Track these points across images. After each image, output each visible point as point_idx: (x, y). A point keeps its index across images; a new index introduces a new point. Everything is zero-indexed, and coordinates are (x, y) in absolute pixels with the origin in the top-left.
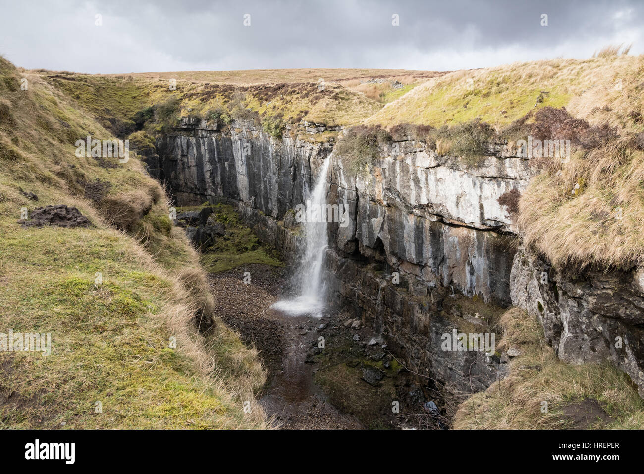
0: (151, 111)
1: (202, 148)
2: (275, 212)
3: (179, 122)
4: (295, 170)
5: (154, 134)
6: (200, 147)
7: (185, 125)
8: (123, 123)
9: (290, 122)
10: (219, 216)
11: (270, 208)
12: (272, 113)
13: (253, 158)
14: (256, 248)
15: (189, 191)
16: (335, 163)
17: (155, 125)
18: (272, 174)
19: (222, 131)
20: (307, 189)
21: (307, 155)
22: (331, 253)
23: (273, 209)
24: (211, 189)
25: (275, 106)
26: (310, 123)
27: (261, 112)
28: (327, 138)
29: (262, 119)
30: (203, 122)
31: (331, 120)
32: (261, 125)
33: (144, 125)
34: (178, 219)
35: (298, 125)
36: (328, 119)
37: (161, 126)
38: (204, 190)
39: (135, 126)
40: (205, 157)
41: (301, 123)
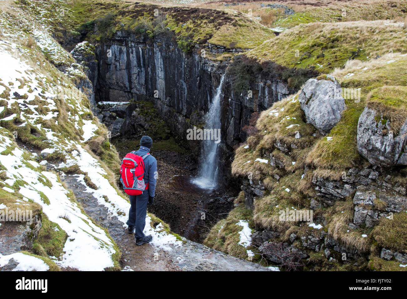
0: (93, 24)
1: (131, 55)
2: (185, 111)
3: (114, 34)
4: (200, 80)
5: (95, 43)
6: (129, 54)
7: (118, 37)
8: (72, 34)
9: (198, 42)
10: (142, 110)
11: (181, 108)
12: (185, 34)
13: (169, 67)
14: (169, 138)
15: (120, 89)
16: (227, 80)
17: (95, 36)
18: (183, 82)
19: (147, 42)
20: (208, 96)
21: (209, 70)
22: (223, 147)
23: (183, 108)
24: (137, 88)
25: (188, 28)
26: (213, 45)
27: (177, 32)
28: (225, 57)
29: (178, 37)
30: (132, 35)
31: (229, 43)
32: (176, 42)
33: (87, 35)
34: (111, 112)
35: (204, 46)
36: (227, 42)
37: (100, 36)
38: (131, 88)
39: (81, 36)
40: (133, 63)
41: (206, 44)
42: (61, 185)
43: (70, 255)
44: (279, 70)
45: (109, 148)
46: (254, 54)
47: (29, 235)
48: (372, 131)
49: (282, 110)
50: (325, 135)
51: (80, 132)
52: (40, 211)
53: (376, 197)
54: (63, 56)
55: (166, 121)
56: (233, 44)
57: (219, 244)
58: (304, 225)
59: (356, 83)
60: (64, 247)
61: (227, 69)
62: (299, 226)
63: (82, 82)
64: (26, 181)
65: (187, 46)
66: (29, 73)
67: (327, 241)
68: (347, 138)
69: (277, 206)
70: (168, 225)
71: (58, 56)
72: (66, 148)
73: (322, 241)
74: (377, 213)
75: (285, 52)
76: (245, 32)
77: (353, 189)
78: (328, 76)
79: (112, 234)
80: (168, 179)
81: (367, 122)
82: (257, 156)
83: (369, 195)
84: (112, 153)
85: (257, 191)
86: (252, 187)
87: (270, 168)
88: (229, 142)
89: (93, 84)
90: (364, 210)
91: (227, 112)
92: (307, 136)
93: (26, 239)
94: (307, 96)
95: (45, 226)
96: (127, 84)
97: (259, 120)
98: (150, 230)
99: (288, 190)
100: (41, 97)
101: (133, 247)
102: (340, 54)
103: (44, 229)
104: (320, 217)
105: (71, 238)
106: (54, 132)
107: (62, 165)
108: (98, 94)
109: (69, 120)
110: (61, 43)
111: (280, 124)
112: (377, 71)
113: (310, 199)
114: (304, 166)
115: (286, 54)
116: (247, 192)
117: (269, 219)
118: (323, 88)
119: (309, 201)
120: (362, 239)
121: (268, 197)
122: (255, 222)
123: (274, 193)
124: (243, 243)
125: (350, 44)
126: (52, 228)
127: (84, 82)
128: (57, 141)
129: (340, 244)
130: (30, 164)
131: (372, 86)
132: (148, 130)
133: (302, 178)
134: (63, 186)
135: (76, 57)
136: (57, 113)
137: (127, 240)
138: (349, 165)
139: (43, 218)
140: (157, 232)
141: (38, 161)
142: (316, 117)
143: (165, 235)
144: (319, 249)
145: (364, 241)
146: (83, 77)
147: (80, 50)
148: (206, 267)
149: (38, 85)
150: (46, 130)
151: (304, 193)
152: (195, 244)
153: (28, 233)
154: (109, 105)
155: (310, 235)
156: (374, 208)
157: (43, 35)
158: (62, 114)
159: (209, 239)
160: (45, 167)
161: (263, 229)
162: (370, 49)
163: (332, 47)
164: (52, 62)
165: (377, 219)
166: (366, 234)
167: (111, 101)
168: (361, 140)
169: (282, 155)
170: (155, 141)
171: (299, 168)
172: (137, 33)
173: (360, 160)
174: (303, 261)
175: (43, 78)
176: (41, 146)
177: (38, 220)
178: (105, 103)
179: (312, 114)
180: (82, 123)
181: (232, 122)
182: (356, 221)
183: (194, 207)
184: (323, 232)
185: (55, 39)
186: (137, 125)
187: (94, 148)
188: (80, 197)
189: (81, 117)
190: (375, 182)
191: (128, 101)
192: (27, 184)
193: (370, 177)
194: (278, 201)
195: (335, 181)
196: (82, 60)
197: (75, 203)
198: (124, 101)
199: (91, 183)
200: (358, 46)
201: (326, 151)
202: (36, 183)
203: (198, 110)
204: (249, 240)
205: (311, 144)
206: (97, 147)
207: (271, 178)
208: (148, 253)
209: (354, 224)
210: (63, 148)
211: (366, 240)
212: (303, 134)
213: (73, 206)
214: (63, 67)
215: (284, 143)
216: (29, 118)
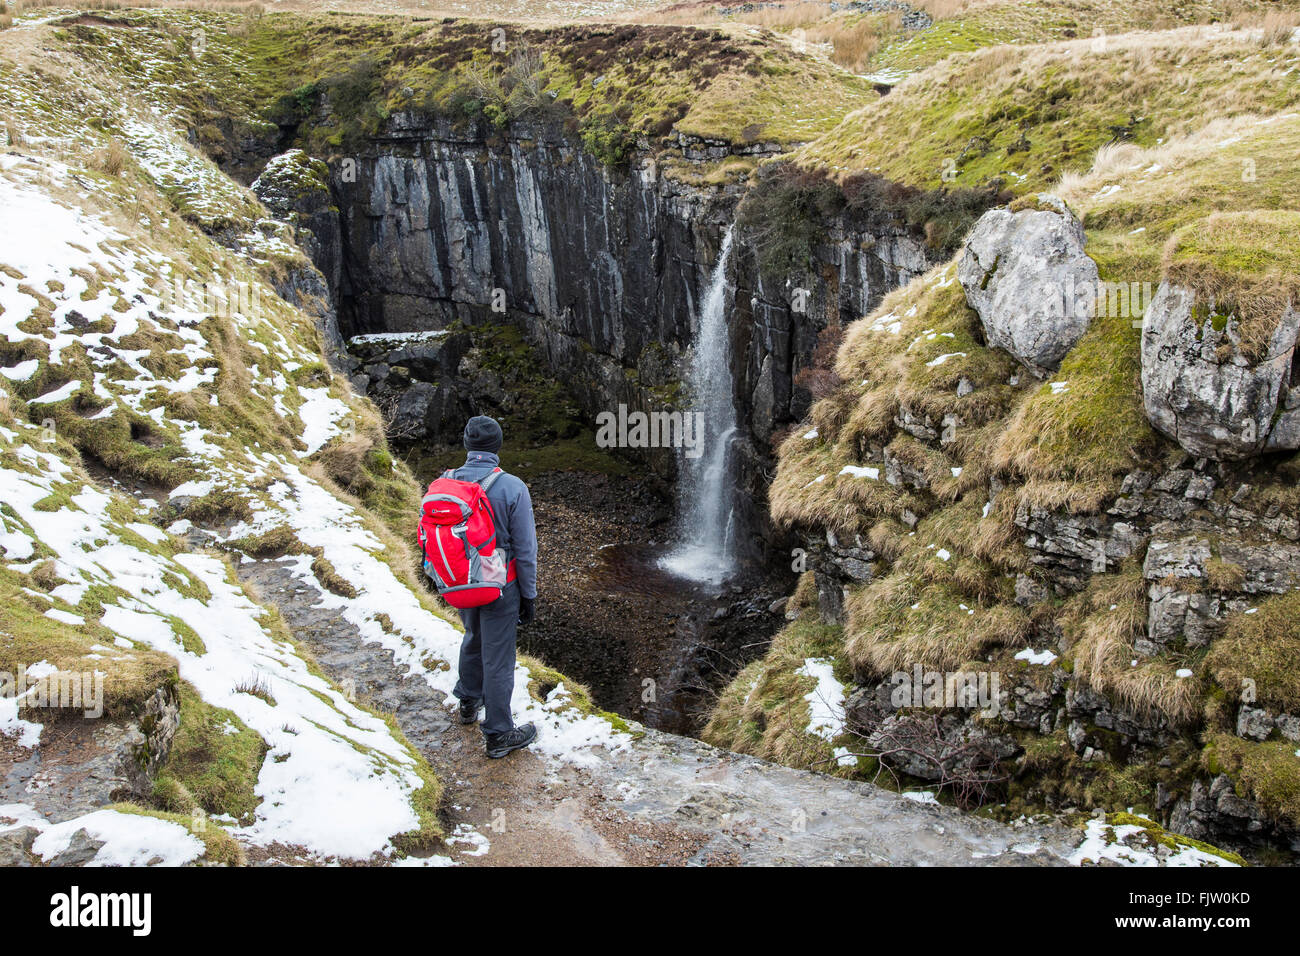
0: (314, 94)
1: (443, 185)
2: (619, 348)
3: (385, 123)
4: (660, 247)
5: (325, 152)
6: (437, 183)
7: (398, 131)
8: (249, 127)
9: (645, 133)
10: (488, 354)
11: (607, 337)
12: (605, 107)
13: (564, 214)
14: (577, 433)
15: (415, 292)
16: (742, 242)
17: (326, 130)
18: (608, 256)
19: (488, 143)
20: (689, 294)
21: (686, 215)
22: (743, 446)
23: (613, 339)
24: (467, 286)
25: (611, 90)
26: (692, 136)
27: (578, 103)
28: (731, 173)
29: (582, 120)
30: (440, 122)
31: (741, 127)
32: (579, 135)
33: (298, 131)
34: (391, 365)
35: (665, 142)
36: (734, 127)
37: (341, 131)
38: (450, 288)
39: (279, 135)
40: (450, 209)
41: (671, 137)
42: (239, 590)
43: (277, 805)
44: (895, 199)
45: (390, 471)
46: (817, 157)
47: (138, 752)
48: (1186, 354)
49: (912, 312)
50: (1045, 378)
51: (293, 425)
52: (171, 675)
53: (1212, 551)
54: (228, 199)
55: (564, 381)
56: (752, 130)
57: (747, 736)
58: (1000, 657)
59: (1128, 215)
60: (257, 782)
61: (739, 207)
62: (985, 660)
63: (295, 275)
64: (124, 587)
65: (614, 145)
66: (113, 249)
67: (1072, 698)
68: (1113, 382)
69: (915, 607)
70: (583, 689)
71: (209, 201)
72: (250, 478)
73: (1058, 699)
74: (1217, 601)
75: (910, 144)
76: (786, 92)
77: (1141, 533)
78: (1044, 197)
79: (411, 729)
80: (584, 557)
81: (1167, 326)
82: (844, 458)
83: (1191, 548)
84: (398, 485)
85: (851, 567)
86: (837, 555)
87: (886, 493)
88: (761, 430)
89: (330, 282)
90: (1177, 596)
91: (750, 338)
92: (990, 384)
93: (127, 767)
94: (982, 264)
95: (193, 722)
96: (437, 276)
97: (843, 348)
98: (528, 709)
99: (944, 554)
100: (157, 324)
101: (480, 766)
102: (1076, 138)
103: (189, 732)
104: (1047, 626)
105: (279, 751)
106: (208, 428)
107: (239, 531)
108: (349, 313)
109: (254, 391)
110: (219, 160)
111: (908, 355)
112: (1189, 173)
113: (1012, 575)
114: (989, 478)
115: (914, 149)
116: (821, 571)
117: (895, 648)
118: (1030, 234)
119: (1011, 583)
120: (1177, 684)
121: (886, 581)
122: (852, 660)
123: (903, 568)
124: (820, 729)
125: (1104, 105)
126: (217, 726)
127: (302, 277)
128: (219, 455)
129: (1112, 706)
130: (133, 533)
131: (1176, 219)
132: (511, 412)
133: (985, 515)
134: (245, 593)
135: (269, 200)
136: (215, 370)
137: (458, 745)
138: (1123, 463)
139: (182, 696)
140: (551, 711)
141: (163, 523)
142: (1015, 326)
143: (575, 718)
144: (1052, 724)
145: (1184, 687)
146: (294, 262)
147: (280, 179)
148: (709, 805)
149: (147, 287)
150: (182, 424)
151: (995, 559)
152: (672, 737)
153: (135, 747)
154: (385, 342)
155: (1021, 685)
156: (1207, 588)
157: (157, 134)
158: (230, 373)
159: (718, 726)
160: (186, 540)
161: (877, 681)
162: (1167, 115)
163: (1051, 118)
164: (192, 219)
165: (1219, 619)
166: (1188, 667)
167: (391, 331)
168: (1153, 383)
169: (918, 448)
170: (536, 445)
171: (974, 486)
172: (455, 116)
173: (1156, 445)
174: (1006, 768)
175: (161, 264)
176: (169, 475)
177: (167, 703)
178: (371, 338)
179: (1002, 318)
180: (298, 398)
181: (765, 368)
182: (1155, 630)
183: (669, 635)
184: (1058, 673)
185: (196, 147)
186: (476, 399)
187: (341, 473)
188: (302, 624)
189: (292, 380)
190: (1206, 507)
191: (443, 327)
192: (128, 596)
193: (1189, 493)
194: (918, 590)
195: (1085, 515)
196: (290, 210)
197: (286, 644)
198: (430, 329)
199: (334, 580)
200: (1131, 108)
201: (1051, 427)
202: (157, 592)
203: (661, 339)
204: (840, 716)
205: (1004, 408)
206: (350, 467)
207: (890, 522)
208: (525, 777)
209: (1149, 639)
210: (240, 479)
211: (1191, 686)
212: (979, 381)
213: (282, 653)
214: (230, 233)
215: (923, 411)
216: (122, 392)
